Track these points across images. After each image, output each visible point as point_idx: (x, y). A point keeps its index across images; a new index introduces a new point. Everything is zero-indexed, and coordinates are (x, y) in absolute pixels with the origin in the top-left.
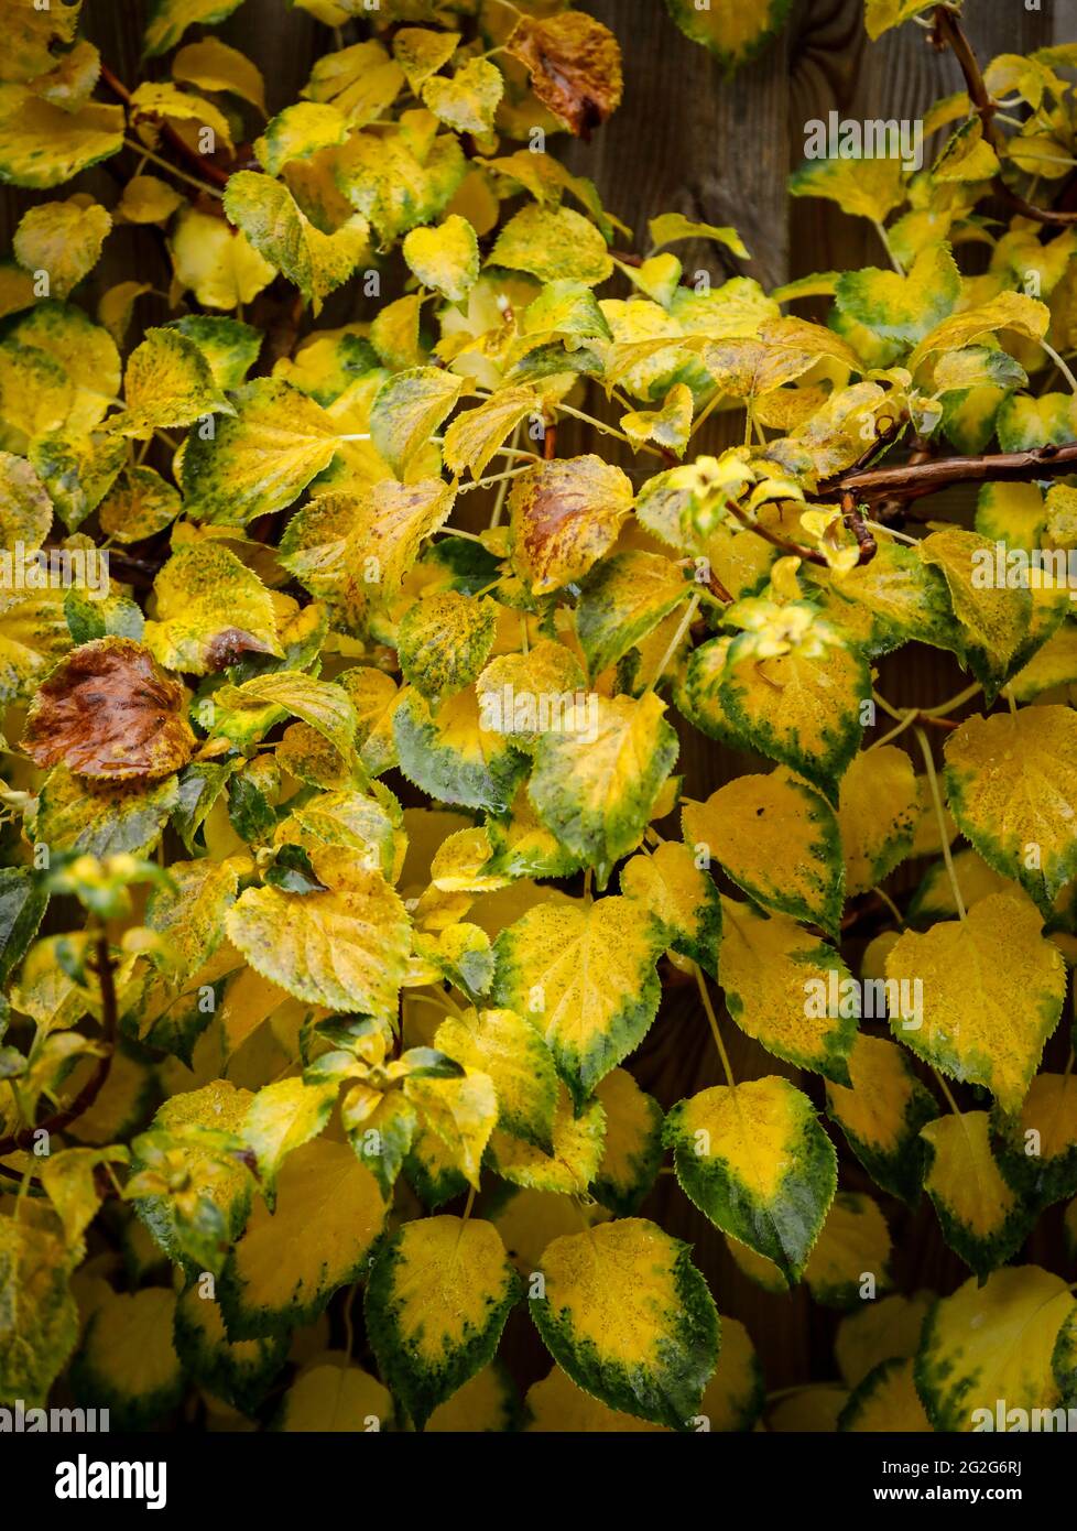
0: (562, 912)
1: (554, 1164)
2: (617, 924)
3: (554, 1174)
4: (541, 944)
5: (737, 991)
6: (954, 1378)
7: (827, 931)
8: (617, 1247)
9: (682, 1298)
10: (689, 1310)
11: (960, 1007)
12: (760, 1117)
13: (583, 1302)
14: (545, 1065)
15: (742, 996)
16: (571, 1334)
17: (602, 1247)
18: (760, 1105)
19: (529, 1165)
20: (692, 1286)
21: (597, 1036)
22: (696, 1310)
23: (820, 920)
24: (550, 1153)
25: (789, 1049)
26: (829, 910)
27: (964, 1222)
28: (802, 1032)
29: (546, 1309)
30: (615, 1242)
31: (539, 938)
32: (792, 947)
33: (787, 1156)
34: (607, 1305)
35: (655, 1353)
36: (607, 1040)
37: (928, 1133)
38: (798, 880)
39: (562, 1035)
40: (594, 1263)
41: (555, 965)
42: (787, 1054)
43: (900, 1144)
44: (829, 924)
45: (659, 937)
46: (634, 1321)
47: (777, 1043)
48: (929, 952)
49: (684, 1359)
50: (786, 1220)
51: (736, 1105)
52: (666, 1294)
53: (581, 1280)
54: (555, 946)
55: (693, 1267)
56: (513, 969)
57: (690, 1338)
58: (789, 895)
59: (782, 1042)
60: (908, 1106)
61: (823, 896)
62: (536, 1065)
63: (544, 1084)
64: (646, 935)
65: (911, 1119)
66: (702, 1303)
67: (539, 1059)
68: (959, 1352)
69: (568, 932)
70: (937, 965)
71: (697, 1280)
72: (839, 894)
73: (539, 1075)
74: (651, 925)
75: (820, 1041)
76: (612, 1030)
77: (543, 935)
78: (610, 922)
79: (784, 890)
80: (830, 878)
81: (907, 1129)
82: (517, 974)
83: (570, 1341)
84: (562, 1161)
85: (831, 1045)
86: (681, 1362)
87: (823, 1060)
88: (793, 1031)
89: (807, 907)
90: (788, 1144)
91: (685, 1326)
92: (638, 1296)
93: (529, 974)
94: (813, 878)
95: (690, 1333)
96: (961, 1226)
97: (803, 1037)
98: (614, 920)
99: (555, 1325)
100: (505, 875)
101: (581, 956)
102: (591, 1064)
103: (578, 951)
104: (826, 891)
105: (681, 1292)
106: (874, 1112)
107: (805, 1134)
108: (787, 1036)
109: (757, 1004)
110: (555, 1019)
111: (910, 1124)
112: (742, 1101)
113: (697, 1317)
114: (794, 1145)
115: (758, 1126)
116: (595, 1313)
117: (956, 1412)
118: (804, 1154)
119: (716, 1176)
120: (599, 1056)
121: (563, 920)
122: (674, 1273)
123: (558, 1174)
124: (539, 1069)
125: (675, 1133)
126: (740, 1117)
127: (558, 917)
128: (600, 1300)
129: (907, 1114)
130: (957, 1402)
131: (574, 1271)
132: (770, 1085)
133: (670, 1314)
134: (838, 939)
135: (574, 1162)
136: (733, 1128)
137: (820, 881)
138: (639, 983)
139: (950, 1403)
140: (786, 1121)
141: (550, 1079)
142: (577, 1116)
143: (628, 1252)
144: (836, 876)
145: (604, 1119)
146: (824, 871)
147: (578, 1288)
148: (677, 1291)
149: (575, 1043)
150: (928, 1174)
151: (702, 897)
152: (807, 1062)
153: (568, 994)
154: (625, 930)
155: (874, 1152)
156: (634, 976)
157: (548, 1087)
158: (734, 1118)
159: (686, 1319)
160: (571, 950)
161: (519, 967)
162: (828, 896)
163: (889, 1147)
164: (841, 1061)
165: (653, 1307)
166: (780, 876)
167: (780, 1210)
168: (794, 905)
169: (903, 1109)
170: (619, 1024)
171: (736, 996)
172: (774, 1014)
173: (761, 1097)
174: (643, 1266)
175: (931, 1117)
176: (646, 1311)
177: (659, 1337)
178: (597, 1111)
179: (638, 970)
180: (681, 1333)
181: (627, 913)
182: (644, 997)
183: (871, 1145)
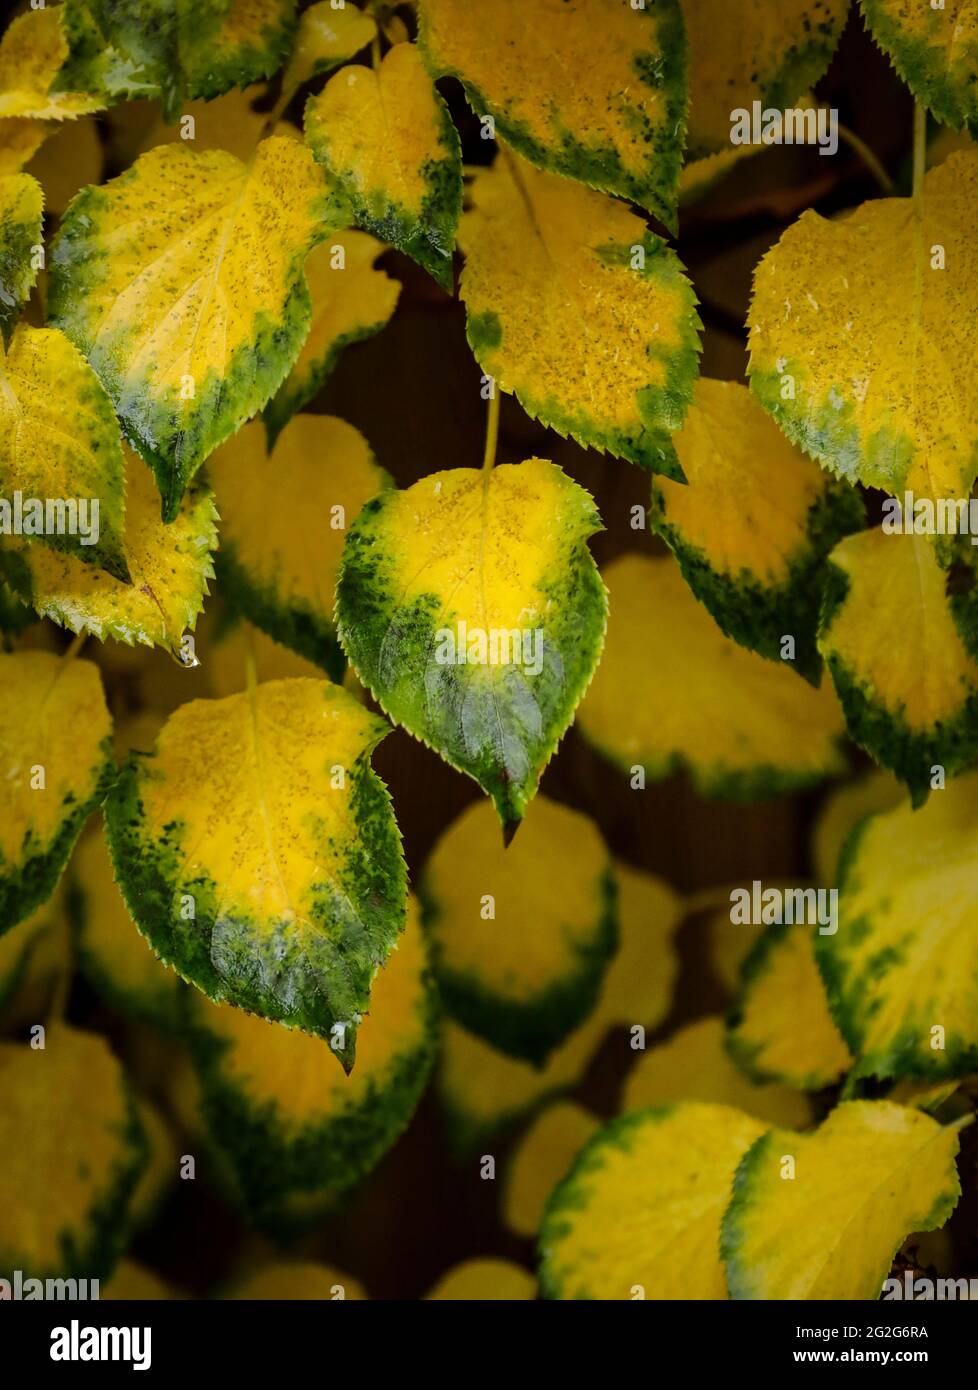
0: (200, 161)
1: (134, 595)
2: (280, 186)
3: (130, 610)
4: (151, 217)
5: (498, 309)
6: (872, 945)
7: (653, 209)
8: (284, 723)
9: (357, 820)
10: (365, 840)
11: (877, 350)
12: (513, 527)
13: (210, 811)
14: (106, 429)
15: (504, 320)
16: (175, 865)
17: (265, 720)
18: (517, 507)
19: (87, 593)
20: (371, 803)
21: (212, 383)
22: (375, 842)
23: (637, 192)
24: (126, 579)
25: (573, 413)
26: (659, 174)
27: (891, 706)
28: (603, 384)
29: (135, 823)
30: (282, 715)
31: (150, 205)
32: (600, 238)
33: (538, 597)
34: (251, 819)
35: (308, 906)
36: (224, 389)
37: (841, 556)
38: (612, 118)
39: (154, 377)
40: (244, 748)
41: (169, 253)
42: (567, 422)
43: (794, 571)
44: (657, 198)
45: (334, 212)
46: (284, 850)
47: (552, 402)
48: (841, 252)
49: (351, 919)
50: (515, 710)
51: (484, 503)
52: (337, 811)
53: (215, 775)
54: (174, 220)
55: (372, 772)
56: (92, 256)
57: (364, 886)
58: (590, 146)
59: (562, 402)
60: (814, 509)
61: (649, 149)
62: (91, 429)
63: (103, 461)
64: (315, 208)
65: (818, 530)
66: (381, 833)
67: (96, 419)
68: (885, 906)
69: (204, 197)
70: (851, 275)
71: (377, 794)
72: (675, 146)
73: (95, 446)
74: (326, 190)
75: (633, 400)
76: (234, 372)
77: (158, 200)
78: (272, 182)
79: (583, 137)
80: (664, 116)
81: (808, 547)
82: (98, 267)
83: (169, 878)
84: (148, 590)
85: (650, 410)
86: (347, 924)
87: (635, 434)
88: (587, 382)
89: (618, 167)
90: (544, 578)
91: (357, 869)
92: (298, 809)
93: (120, 268)
94: (635, 116)
95: (364, 879)
96: (884, 714)
97: (604, 393)
98: (277, 179)
99: (145, 851)
100: (94, 92)
101: (218, 239)
102: (196, 429)
103: (215, 231)
104: (655, 140)
105: (356, 809)
106: (749, 519)
107: (571, 562)
108: (573, 390)
109: (529, 333)
110: (150, 347)
111: (814, 538)
112: (495, 496)
113: (375, 854)
114: (550, 581)
115: (509, 543)
116: (226, 831)
117: (868, 1000)
118: (563, 597)
119: (411, 627)
120: (207, 417)
121: (200, 174)
122: (352, 777)
123: (138, 610)
124: (96, 436)
125: (364, 548)
126: (485, 526)
127: (191, 170)
128: (239, 811)
129: (811, 522)
130: (871, 985)
131: (206, 758)
132: (536, 472)
133: (338, 844)
134: (673, 225)
135: (164, 592)
136: (465, 543)
137: (647, 122)
138: (283, 292)
139: (860, 985)
140: (550, 537)
141: (113, 453)
142: (168, 516)
143: (297, 732)
144: (673, 114)
145: (216, 523)
146: (654, 104)
147: (208, 787)
148: (351, 807)
149: (175, 391)
150: (827, 625)
151: (435, 146)
152: (602, 438)
153: (180, 307)
154: (287, 197)
155: (739, 588)
156: (279, 280)
157: (110, 467)
158: (474, 526)
159: (360, 857)
160: (202, 229)
161: (104, 255)
162: (659, 150)
163: (771, 576)
164: (663, 436)
165: (317, 829)
166: (580, 110)
167: (509, 690)
168: (594, 163)
169: (804, 513)
170: (245, 363)
171: (490, 318)
172: (558, 352)
173: (520, 493)
174: (313, 758)
175: (852, 528)
176: (305, 833)
177: (318, 880)
178: (206, 510)
179: (286, 270)
180: (350, 877)
181: (294, 168)
182: (288, 318)
183: (735, 573)
